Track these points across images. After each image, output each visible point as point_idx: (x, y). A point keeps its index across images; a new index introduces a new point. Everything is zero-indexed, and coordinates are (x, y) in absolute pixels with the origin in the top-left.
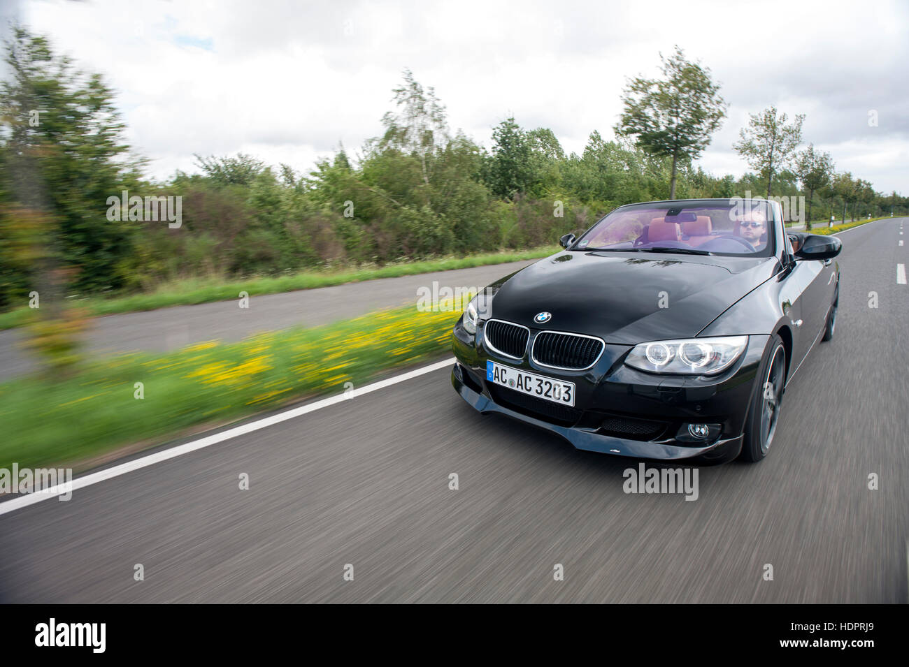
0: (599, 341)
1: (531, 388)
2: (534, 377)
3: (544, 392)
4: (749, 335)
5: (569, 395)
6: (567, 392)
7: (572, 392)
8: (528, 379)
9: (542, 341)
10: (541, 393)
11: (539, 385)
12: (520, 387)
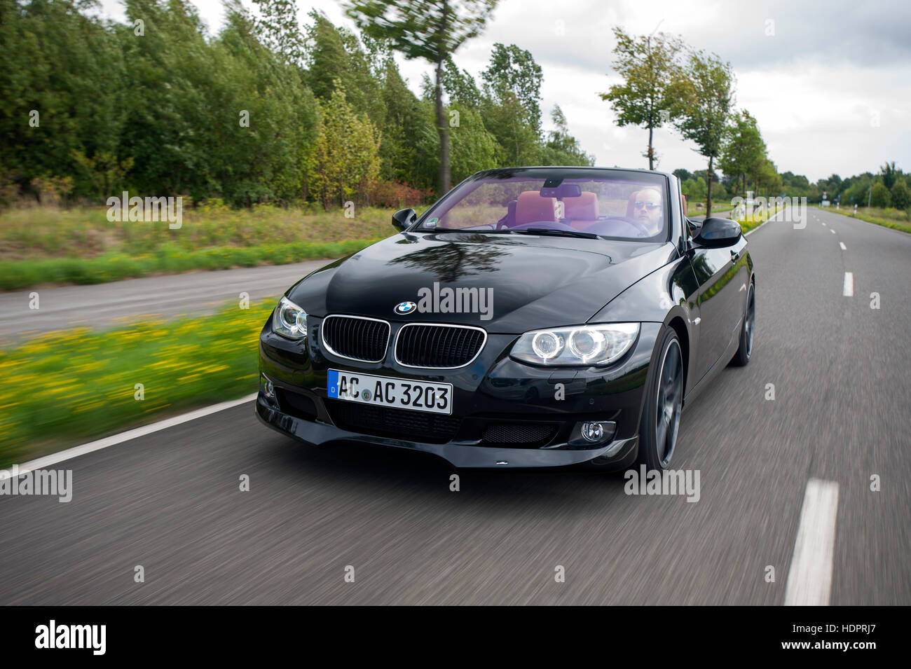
0: (479, 331)
1: (394, 398)
2: (398, 382)
3: (412, 400)
4: (641, 322)
5: (445, 399)
6: (442, 397)
7: (449, 396)
8: (390, 387)
9: (408, 335)
10: (407, 403)
11: (406, 393)
12: (378, 399)
